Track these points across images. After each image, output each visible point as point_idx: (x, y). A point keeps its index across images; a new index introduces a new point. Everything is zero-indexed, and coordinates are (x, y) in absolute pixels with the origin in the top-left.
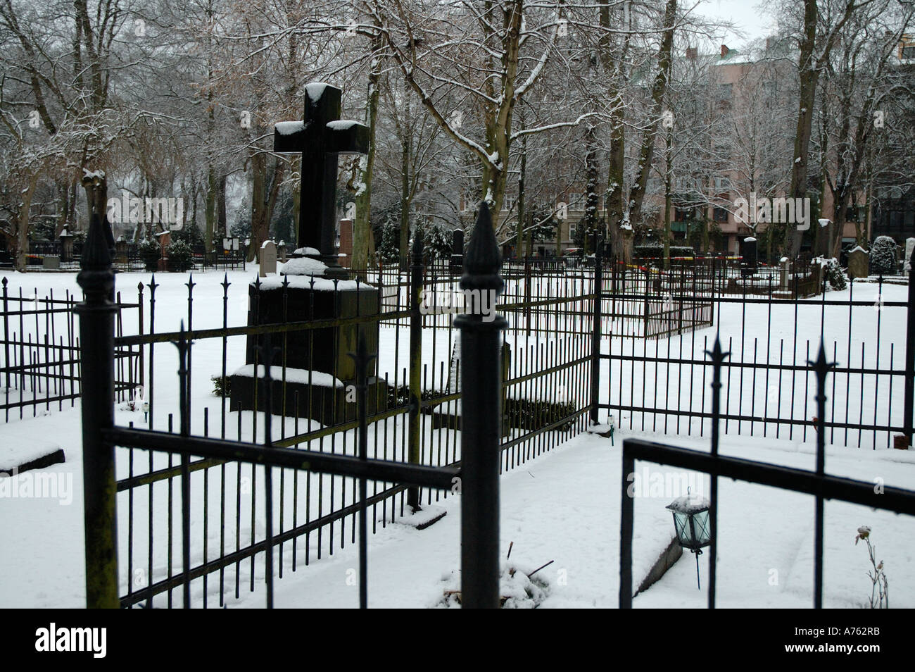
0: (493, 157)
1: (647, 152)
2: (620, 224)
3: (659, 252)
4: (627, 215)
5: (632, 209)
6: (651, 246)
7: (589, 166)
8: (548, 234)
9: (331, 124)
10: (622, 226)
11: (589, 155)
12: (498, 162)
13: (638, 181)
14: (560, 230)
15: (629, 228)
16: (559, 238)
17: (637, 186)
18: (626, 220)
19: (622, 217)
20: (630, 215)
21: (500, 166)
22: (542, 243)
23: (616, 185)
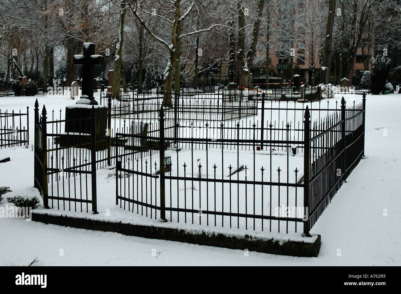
0: (171, 46)
1: (256, 34)
2: (243, 68)
3: (264, 81)
4: (246, 64)
5: (248, 61)
6: (261, 78)
7: (231, 40)
8: (216, 72)
9: (92, 56)
10: (244, 69)
11: (231, 35)
12: (173, 48)
13: (251, 48)
14: (221, 70)
15: (247, 70)
16: (220, 74)
17: (251, 50)
18: (245, 66)
19: (243, 65)
20: (248, 64)
21: (174, 50)
22: (212, 76)
23: (241, 50)
